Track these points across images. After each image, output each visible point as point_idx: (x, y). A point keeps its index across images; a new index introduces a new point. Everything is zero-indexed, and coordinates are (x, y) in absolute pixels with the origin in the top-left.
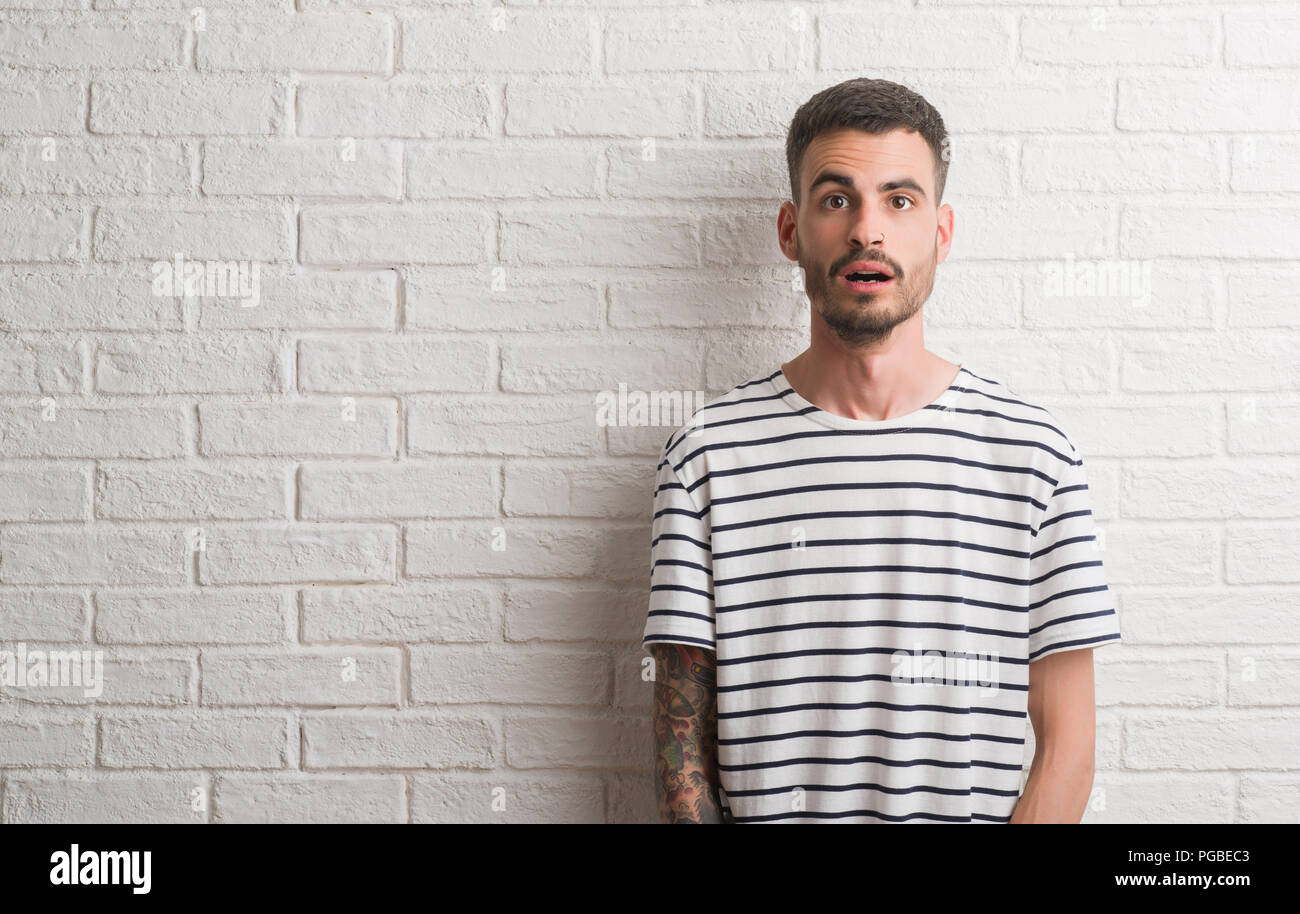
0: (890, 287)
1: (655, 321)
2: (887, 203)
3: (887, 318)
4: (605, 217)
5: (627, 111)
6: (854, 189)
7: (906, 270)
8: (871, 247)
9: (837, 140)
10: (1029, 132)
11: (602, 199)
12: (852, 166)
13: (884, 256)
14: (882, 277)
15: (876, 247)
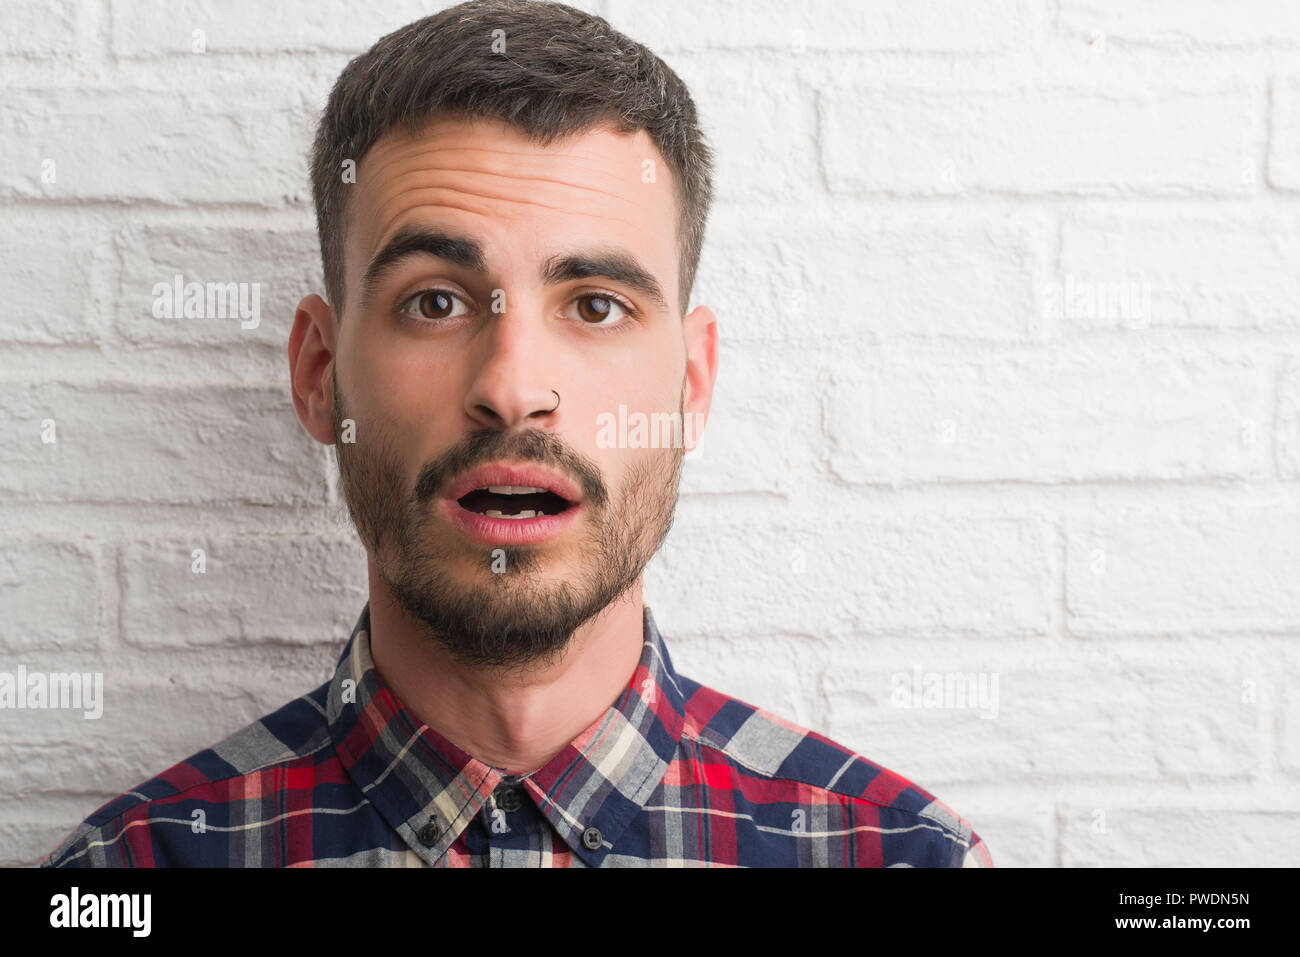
0: (571, 528)
1: (231, 629)
2: (564, 309)
3: (565, 609)
4: (109, 389)
5: (162, 142)
6: (483, 271)
7: (612, 482)
8: (523, 427)
9: (441, 143)
10: (1076, 195)
11: (105, 348)
12: (478, 212)
13: (557, 449)
14: (552, 503)
15: (539, 424)
